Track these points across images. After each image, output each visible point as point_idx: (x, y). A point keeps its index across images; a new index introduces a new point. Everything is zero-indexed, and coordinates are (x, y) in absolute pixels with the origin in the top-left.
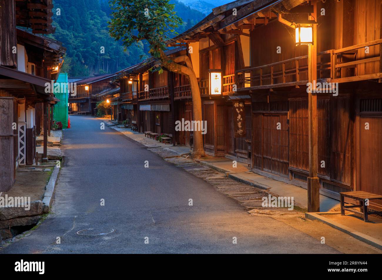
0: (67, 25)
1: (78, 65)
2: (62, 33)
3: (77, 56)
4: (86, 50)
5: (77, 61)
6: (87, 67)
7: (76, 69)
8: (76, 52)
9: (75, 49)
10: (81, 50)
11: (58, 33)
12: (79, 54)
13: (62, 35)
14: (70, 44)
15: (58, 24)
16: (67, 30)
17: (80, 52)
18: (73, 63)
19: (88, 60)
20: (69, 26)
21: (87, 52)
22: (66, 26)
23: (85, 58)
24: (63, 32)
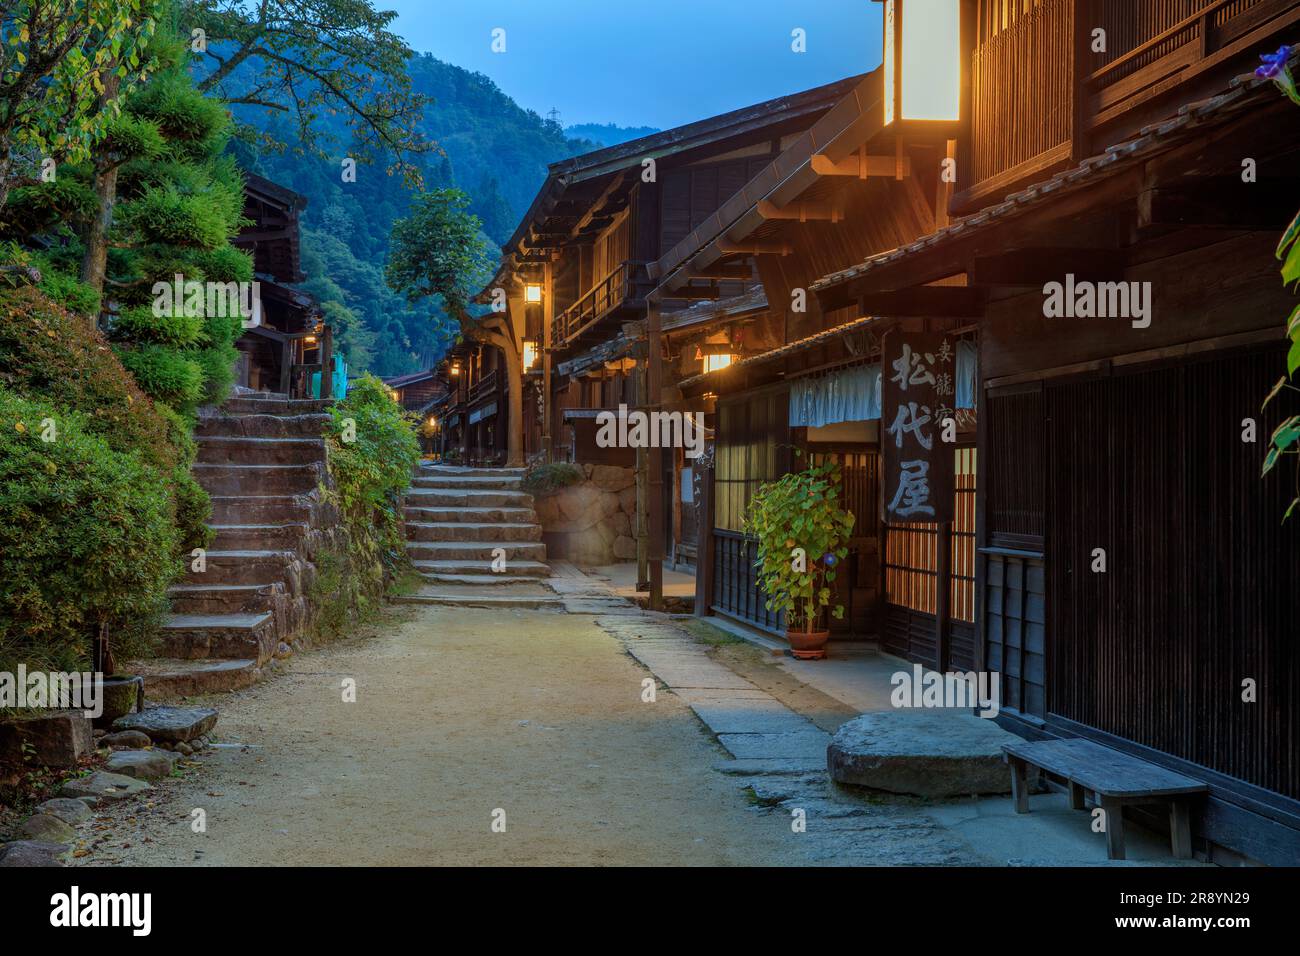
0: (371, 249)
1: (393, 352)
2: (357, 269)
3: (393, 328)
4: (414, 312)
5: (392, 343)
6: (416, 358)
7: (389, 363)
8: (389, 318)
9: (389, 310)
10: (405, 313)
11: (346, 268)
12: (397, 325)
13: (358, 275)
14: (377, 298)
15: (346, 246)
16: (371, 262)
17: (399, 319)
18: (379, 344)
19: (420, 341)
20: (374, 252)
21: (418, 318)
22: (369, 251)
23: (413, 333)
24: (359, 267)
